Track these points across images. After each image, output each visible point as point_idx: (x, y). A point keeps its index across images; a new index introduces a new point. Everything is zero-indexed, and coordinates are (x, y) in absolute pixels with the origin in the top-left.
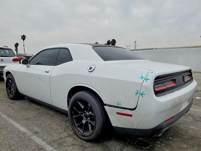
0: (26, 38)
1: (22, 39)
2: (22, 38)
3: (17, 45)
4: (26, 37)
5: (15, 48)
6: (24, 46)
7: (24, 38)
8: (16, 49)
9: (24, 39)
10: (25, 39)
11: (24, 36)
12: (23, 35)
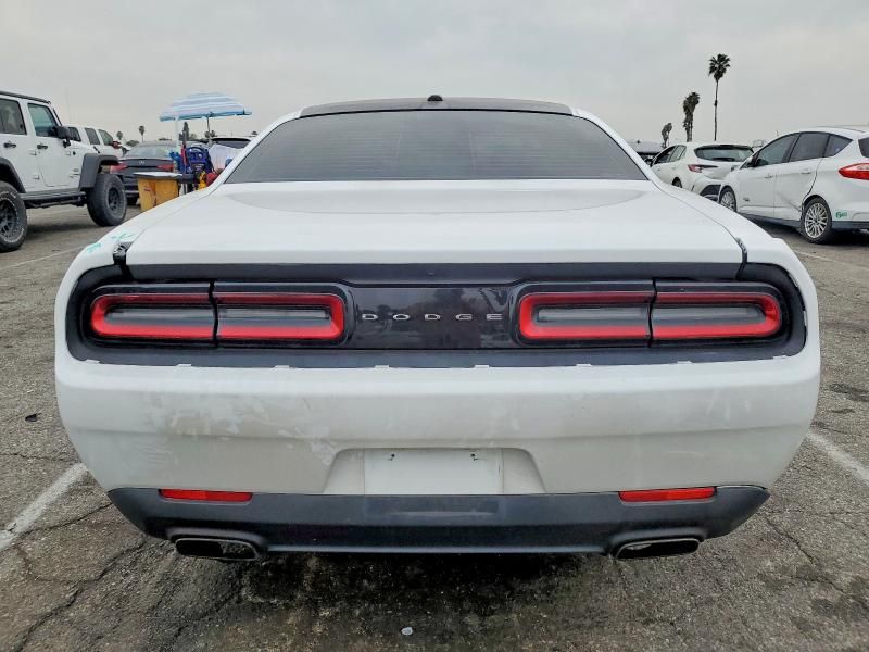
0: (728, 69)
1: (713, 74)
2: (712, 69)
3: (691, 102)
4: (729, 63)
5: (684, 116)
6: (716, 105)
7: (721, 66)
8: (685, 121)
9: (718, 76)
10: (724, 70)
11: (722, 58)
12: (719, 56)
